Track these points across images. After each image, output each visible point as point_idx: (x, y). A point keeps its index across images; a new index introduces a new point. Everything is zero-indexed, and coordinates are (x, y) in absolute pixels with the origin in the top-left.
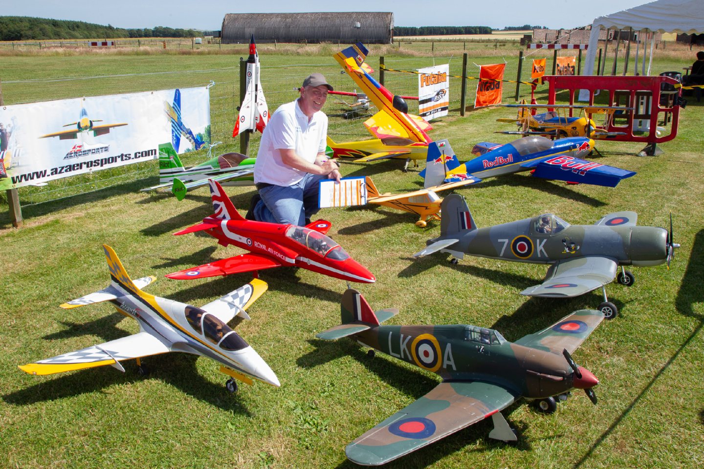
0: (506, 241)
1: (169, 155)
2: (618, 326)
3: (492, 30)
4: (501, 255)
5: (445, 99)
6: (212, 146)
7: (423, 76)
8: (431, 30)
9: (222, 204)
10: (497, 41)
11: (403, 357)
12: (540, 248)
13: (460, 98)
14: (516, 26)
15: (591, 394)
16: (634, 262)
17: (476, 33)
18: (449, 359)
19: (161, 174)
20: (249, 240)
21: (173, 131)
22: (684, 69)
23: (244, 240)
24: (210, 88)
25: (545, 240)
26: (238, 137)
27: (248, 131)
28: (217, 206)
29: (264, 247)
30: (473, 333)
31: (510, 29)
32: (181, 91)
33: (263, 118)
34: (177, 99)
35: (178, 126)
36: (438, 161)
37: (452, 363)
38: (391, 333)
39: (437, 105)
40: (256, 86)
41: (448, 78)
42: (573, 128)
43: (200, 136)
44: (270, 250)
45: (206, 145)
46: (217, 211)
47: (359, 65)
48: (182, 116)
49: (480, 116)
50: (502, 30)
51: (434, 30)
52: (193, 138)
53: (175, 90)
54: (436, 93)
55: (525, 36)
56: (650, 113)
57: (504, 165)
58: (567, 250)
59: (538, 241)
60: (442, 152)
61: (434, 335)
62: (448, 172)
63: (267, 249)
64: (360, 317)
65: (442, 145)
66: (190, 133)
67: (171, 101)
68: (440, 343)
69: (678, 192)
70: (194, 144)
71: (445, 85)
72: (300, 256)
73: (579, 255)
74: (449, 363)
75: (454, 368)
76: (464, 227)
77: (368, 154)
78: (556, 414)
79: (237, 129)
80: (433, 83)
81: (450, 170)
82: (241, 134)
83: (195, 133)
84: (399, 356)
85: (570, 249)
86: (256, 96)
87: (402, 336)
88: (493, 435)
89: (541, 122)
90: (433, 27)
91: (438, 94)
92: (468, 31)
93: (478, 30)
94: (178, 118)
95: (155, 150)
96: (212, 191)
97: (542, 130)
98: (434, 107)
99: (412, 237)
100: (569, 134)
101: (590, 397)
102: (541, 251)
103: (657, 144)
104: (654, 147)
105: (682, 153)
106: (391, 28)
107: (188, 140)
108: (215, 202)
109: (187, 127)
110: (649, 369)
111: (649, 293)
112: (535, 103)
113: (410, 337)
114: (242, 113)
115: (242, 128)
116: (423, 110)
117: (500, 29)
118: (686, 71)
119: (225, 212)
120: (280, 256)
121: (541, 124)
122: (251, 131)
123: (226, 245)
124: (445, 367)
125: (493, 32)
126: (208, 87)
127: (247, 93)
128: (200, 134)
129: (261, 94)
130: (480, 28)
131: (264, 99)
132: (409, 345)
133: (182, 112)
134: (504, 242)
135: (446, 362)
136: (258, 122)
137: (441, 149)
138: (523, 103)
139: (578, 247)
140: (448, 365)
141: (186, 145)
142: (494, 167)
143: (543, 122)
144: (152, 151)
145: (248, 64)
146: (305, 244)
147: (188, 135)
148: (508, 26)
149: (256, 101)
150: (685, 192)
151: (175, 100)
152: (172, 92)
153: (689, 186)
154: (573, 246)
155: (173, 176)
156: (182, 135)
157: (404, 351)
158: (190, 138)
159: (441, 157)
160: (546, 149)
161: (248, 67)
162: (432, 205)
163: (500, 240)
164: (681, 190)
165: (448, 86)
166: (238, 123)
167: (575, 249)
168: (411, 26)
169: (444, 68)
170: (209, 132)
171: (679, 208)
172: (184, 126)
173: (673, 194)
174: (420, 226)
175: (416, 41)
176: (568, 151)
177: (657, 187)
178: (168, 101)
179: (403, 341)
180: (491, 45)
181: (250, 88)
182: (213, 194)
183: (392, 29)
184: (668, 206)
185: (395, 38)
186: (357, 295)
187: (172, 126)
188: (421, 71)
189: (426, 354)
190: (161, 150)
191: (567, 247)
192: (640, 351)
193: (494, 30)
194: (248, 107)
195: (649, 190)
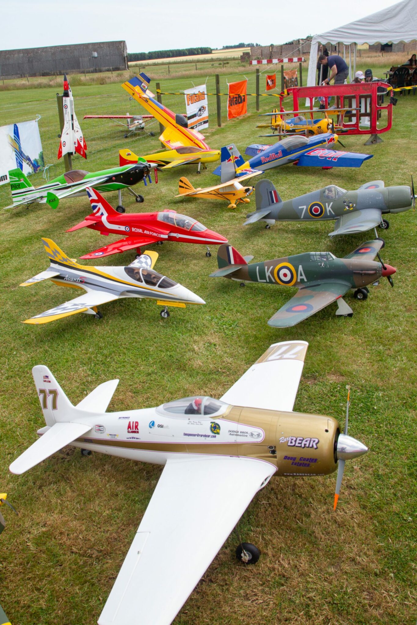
0: (305, 207)
1: (19, 179)
2: (387, 251)
3: (212, 50)
4: (302, 217)
5: (205, 114)
6: (46, 168)
7: (188, 96)
8: (159, 54)
9: (100, 205)
10: (219, 60)
11: (268, 281)
12: (329, 209)
13: (216, 112)
14: (233, 45)
15: (391, 281)
16: (391, 210)
17: (198, 54)
18: (301, 275)
19: (13, 194)
20: (127, 228)
21: (17, 159)
22: (384, 74)
23: (123, 228)
24: (38, 121)
25: (332, 203)
26: (62, 159)
27: (70, 154)
28: (95, 207)
29: (140, 231)
30: (315, 256)
31: (227, 48)
32: (18, 125)
33: (80, 143)
34: (16, 132)
35: (20, 154)
36: (229, 161)
37: (304, 277)
38: (258, 267)
39: (200, 119)
40: (72, 116)
41: (206, 96)
42: (318, 127)
43: (36, 161)
44: (146, 232)
45: (41, 168)
46: (95, 211)
47: (144, 91)
48: (22, 146)
49: (234, 126)
50: (220, 50)
51: (161, 54)
52: (32, 163)
53: (13, 125)
54: (198, 109)
55: (244, 53)
56: (368, 111)
57: (276, 159)
58: (347, 208)
59: (327, 204)
60: (231, 154)
61: (289, 262)
62: (237, 169)
63: (143, 231)
64: (233, 262)
65: (231, 149)
66: (29, 159)
67: (12, 135)
68: (294, 266)
69: (401, 167)
70: (33, 168)
71: (204, 103)
72: (170, 232)
73: (356, 210)
74: (302, 277)
75: (306, 280)
76: (273, 202)
77: (167, 163)
78: (368, 299)
79: (60, 152)
80: (196, 101)
81: (238, 166)
82: (65, 156)
83: (32, 159)
84: (265, 281)
85: (349, 207)
86: (73, 124)
87: (266, 267)
88: (338, 313)
89: (291, 125)
90: (160, 52)
91: (200, 110)
92: (191, 52)
93: (200, 51)
94: (19, 148)
95: (6, 176)
96: (90, 196)
97: (294, 131)
98: (198, 121)
99: (230, 216)
100: (315, 132)
101: (390, 282)
102: (330, 211)
103: (378, 135)
104: (376, 136)
105: (396, 140)
106: (125, 55)
107: (28, 166)
108: (93, 204)
109: (26, 155)
110: (413, 271)
111: (400, 232)
112: (283, 111)
113: (272, 267)
114: (63, 139)
115: (65, 151)
116: (191, 124)
117: (219, 49)
118: (385, 75)
119: (103, 210)
120: (155, 234)
121: (292, 127)
122: (72, 153)
123: (107, 235)
124: (299, 280)
125: (213, 52)
126: (37, 120)
127: (65, 122)
128: (36, 159)
129: (76, 123)
130: (201, 49)
131: (79, 127)
132: (272, 273)
133: (21, 142)
134: (303, 208)
135: (299, 277)
136: (76, 145)
137: (230, 152)
138: (275, 112)
139: (355, 205)
140: (301, 279)
141: (27, 169)
142: (269, 162)
143: (293, 125)
144: (4, 176)
145: (64, 98)
146: (174, 224)
147: (28, 161)
148: (225, 46)
149: (73, 129)
150: (405, 167)
151: (15, 133)
152: (12, 127)
153: (407, 163)
154: (351, 205)
155: (25, 195)
156: (23, 162)
157: (269, 277)
158: (29, 163)
159: (231, 158)
160: (305, 145)
161: (64, 101)
162: (238, 192)
163: (300, 207)
164: (402, 166)
165: (207, 103)
166: (61, 147)
167: (352, 206)
168: (140, 52)
169: (203, 88)
170: (42, 157)
171: (405, 178)
172: (24, 154)
173: (398, 170)
174: (233, 209)
175: (148, 65)
176: (321, 144)
177: (385, 166)
178: (10, 134)
179: (268, 270)
180: (216, 64)
181: (67, 118)
182: (91, 198)
183: (127, 56)
184: (397, 178)
185: (129, 63)
186: (229, 247)
187: (16, 155)
188: (187, 92)
189: (285, 275)
190: (10, 175)
191: (347, 206)
192: (405, 263)
193: (214, 50)
194: (67, 134)
195: (381, 168)
